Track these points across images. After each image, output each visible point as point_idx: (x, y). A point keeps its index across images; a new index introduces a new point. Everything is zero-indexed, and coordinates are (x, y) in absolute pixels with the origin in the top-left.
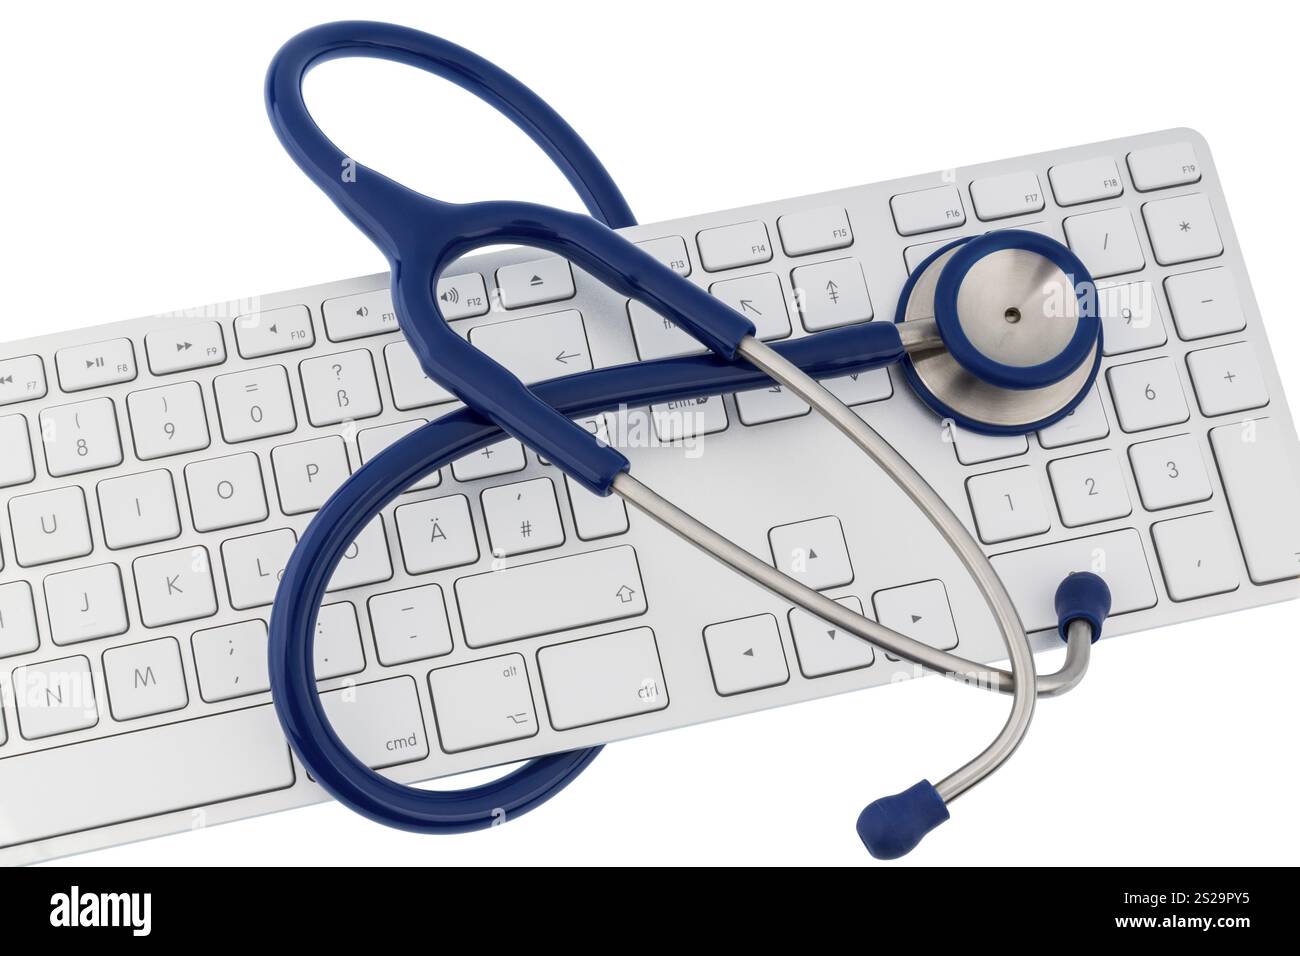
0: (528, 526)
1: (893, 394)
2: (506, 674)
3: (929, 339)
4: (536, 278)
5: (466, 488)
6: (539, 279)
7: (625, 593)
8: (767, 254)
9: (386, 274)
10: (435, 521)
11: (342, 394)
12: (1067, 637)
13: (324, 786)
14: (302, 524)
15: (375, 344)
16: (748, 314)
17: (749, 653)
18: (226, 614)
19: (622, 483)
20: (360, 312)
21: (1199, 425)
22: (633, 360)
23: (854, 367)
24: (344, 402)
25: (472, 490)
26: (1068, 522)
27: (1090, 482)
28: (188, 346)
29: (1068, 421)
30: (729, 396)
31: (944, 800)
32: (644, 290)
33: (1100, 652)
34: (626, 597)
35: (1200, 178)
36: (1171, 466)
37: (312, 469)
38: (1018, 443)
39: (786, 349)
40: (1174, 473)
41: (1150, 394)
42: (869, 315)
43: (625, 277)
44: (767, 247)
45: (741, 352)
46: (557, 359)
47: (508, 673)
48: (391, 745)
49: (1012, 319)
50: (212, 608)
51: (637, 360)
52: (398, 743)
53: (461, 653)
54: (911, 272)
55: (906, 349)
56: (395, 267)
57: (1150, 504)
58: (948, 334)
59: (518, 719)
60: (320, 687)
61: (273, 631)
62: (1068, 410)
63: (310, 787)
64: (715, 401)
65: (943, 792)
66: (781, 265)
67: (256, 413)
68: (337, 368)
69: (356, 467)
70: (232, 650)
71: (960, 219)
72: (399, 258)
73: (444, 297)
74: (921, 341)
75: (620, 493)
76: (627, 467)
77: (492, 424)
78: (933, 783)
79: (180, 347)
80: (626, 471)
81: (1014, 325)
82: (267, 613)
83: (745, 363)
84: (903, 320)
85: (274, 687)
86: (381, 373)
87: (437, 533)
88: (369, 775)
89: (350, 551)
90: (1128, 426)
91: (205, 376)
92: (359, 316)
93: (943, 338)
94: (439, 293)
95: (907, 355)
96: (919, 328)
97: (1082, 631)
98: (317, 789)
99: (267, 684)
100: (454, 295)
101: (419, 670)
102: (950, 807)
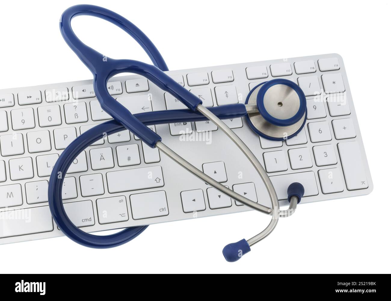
0: (130, 158)
1: (243, 126)
2: (120, 201)
3: (255, 110)
4: (137, 84)
5: (111, 145)
6: (138, 85)
7: (158, 180)
8: (207, 82)
9: (92, 80)
10: (102, 154)
11: (76, 115)
12: (290, 201)
13: (63, 232)
14: (61, 152)
15: (87, 101)
16: (201, 99)
17: (194, 200)
18: (36, 178)
19: (159, 145)
20: (83, 91)
21: (335, 142)
22: (165, 109)
23: (231, 116)
24: (76, 117)
25: (114, 146)
26: (293, 168)
27: (300, 157)
28: (30, 97)
29: (295, 138)
30: (193, 123)
31: (249, 245)
32: (170, 89)
33: (300, 207)
34: (158, 181)
35: (339, 69)
36: (325, 153)
37: (66, 136)
38: (280, 143)
39: (212, 109)
40: (326, 155)
41: (320, 132)
42: (237, 102)
43: (165, 85)
44: (208, 80)
45: (198, 109)
46: (142, 109)
47: (121, 201)
48: (84, 221)
49: (280, 105)
50: (32, 176)
51: (166, 110)
52: (86, 220)
53: (107, 194)
54: (251, 90)
55: (247, 112)
56: (95, 76)
57: (318, 164)
58: (260, 109)
59: (123, 215)
60: (63, 202)
61: (50, 183)
62: (295, 134)
63: (58, 232)
64: (189, 124)
65: (249, 243)
66: (212, 86)
67: (50, 118)
68: (76, 107)
69: (79, 135)
70: (37, 189)
71: (267, 76)
72: (96, 73)
73: (109, 88)
74: (252, 110)
75: (158, 147)
76: (161, 139)
77: (121, 125)
78: (246, 240)
79: (28, 97)
80: (160, 141)
81: (280, 107)
82: (48, 179)
83: (199, 113)
84: (247, 104)
85: (49, 201)
86: (88, 109)
87: (102, 158)
88: (77, 229)
89: (75, 161)
90: (313, 141)
91: (35, 107)
92: (83, 92)
93: (259, 110)
94: (108, 87)
95: (248, 114)
96: (252, 106)
97: (295, 200)
98: (61, 232)
99: (47, 199)
100: (112, 87)
101: (94, 199)
102: (251, 247)
